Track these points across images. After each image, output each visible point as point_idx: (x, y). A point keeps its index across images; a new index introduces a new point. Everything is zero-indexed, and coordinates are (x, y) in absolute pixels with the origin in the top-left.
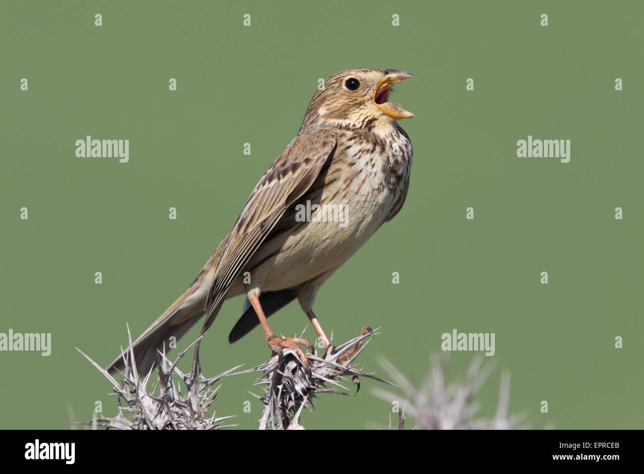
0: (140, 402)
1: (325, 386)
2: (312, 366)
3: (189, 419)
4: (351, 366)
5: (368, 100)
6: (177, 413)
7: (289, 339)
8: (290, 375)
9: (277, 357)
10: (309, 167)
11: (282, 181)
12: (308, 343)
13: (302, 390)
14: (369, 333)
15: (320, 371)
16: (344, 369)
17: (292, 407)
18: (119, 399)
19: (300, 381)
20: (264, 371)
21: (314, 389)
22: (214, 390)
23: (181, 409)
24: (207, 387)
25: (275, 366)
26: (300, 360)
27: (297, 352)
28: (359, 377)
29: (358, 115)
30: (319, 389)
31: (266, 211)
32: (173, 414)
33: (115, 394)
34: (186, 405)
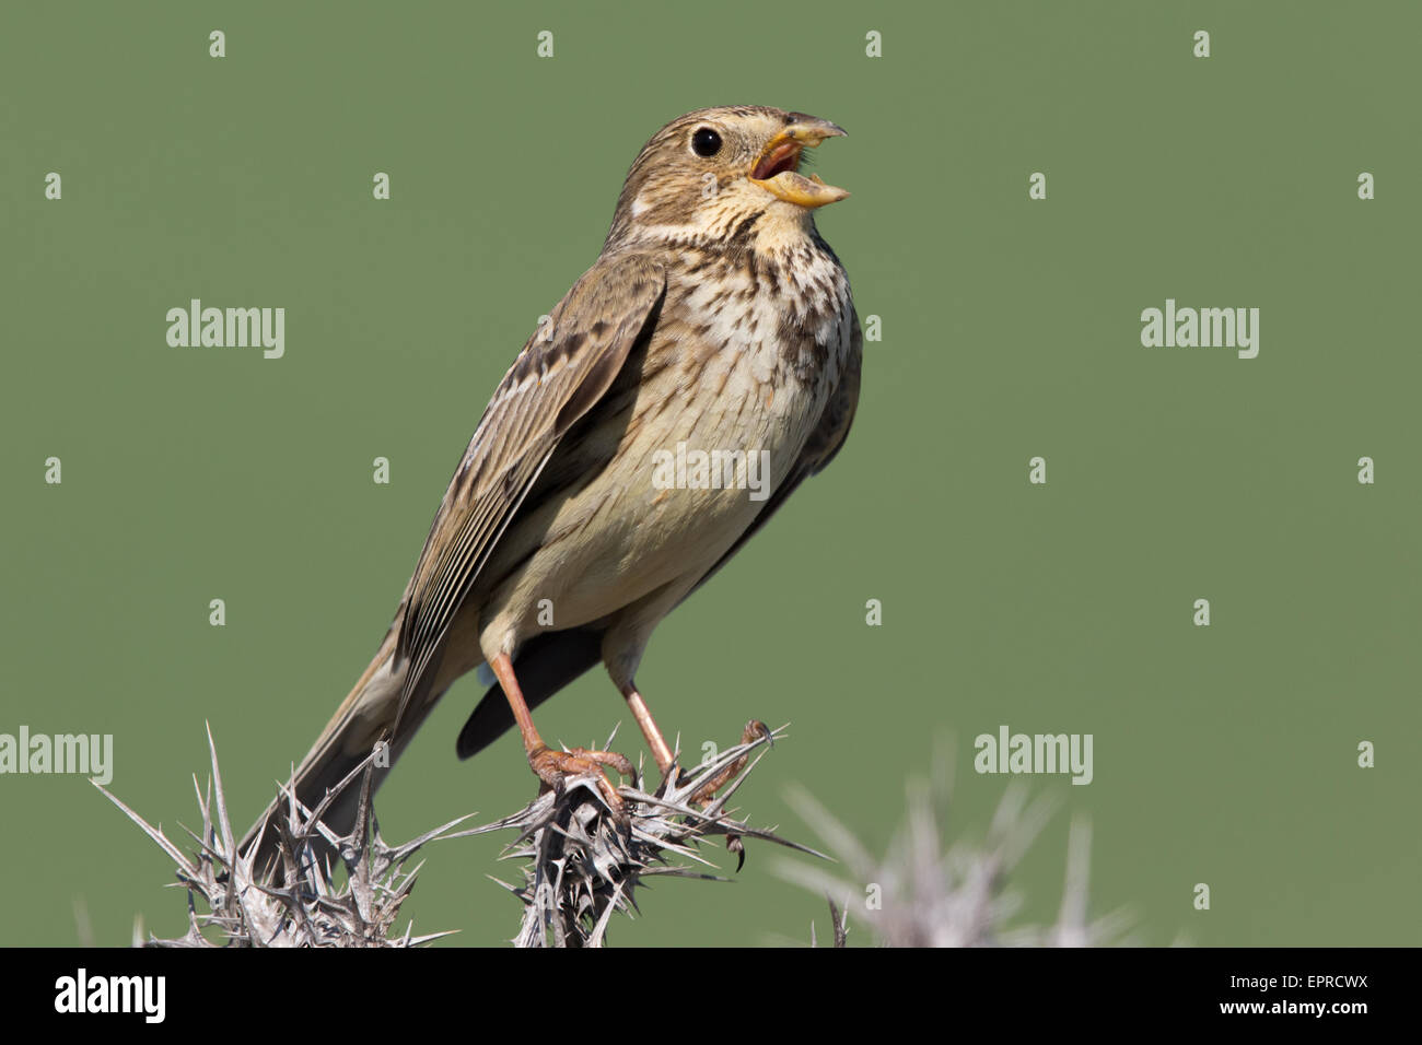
0: (238, 902)
1: (662, 860)
2: (633, 816)
3: (352, 940)
4: (723, 812)
5: (739, 176)
6: (324, 926)
7: (579, 754)
8: (583, 835)
9: (552, 795)
10: (605, 341)
11: (546, 378)
12: (623, 762)
13: (609, 870)
14: (763, 738)
15: (651, 826)
16: (705, 820)
17: (588, 909)
18: (191, 895)
19: (605, 848)
20: (523, 827)
21: (639, 868)
22: (408, 873)
23: (333, 917)
24: (393, 865)
25: (546, 816)
26: (604, 802)
27: (597, 783)
28: (743, 838)
29: (715, 211)
30: (649, 867)
31: (513, 448)
32: (313, 929)
33: (180, 883)
34: (344, 908)
